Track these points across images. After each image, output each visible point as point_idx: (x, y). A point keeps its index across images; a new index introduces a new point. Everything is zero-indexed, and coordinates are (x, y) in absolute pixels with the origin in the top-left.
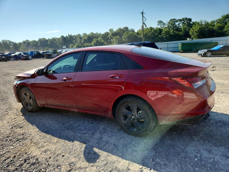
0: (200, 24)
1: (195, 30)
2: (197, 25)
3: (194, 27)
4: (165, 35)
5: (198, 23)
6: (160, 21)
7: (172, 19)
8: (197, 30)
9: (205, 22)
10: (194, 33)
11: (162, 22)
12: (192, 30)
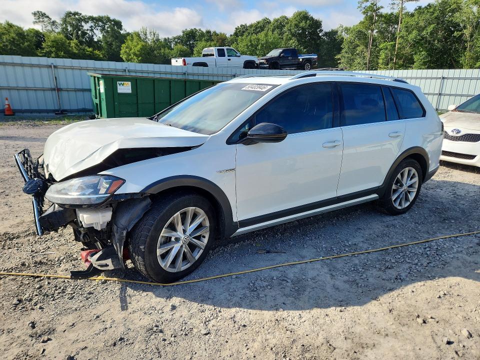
0: (142, 36)
1: (133, 51)
2: (135, 38)
3: (130, 42)
4: (54, 49)
5: (138, 35)
6: (38, 12)
7: (71, 13)
8: (138, 51)
9: (152, 33)
10: (130, 57)
11: (48, 17)
12: (127, 48)
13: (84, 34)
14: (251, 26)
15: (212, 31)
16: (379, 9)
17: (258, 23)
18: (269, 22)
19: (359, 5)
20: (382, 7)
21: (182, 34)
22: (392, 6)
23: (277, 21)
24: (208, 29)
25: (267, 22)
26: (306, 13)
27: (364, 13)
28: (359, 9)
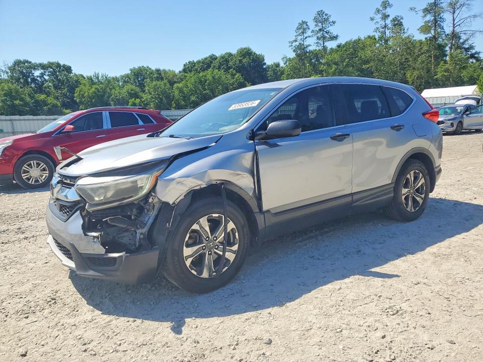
13: (34, 80)
14: (199, 62)
15: (161, 69)
16: (307, 46)
17: (206, 59)
18: (216, 58)
19: (290, 45)
20: (309, 45)
21: (129, 72)
22: (316, 45)
23: (223, 57)
24: (158, 68)
25: (213, 58)
26: (249, 50)
27: (294, 51)
28: (291, 48)
